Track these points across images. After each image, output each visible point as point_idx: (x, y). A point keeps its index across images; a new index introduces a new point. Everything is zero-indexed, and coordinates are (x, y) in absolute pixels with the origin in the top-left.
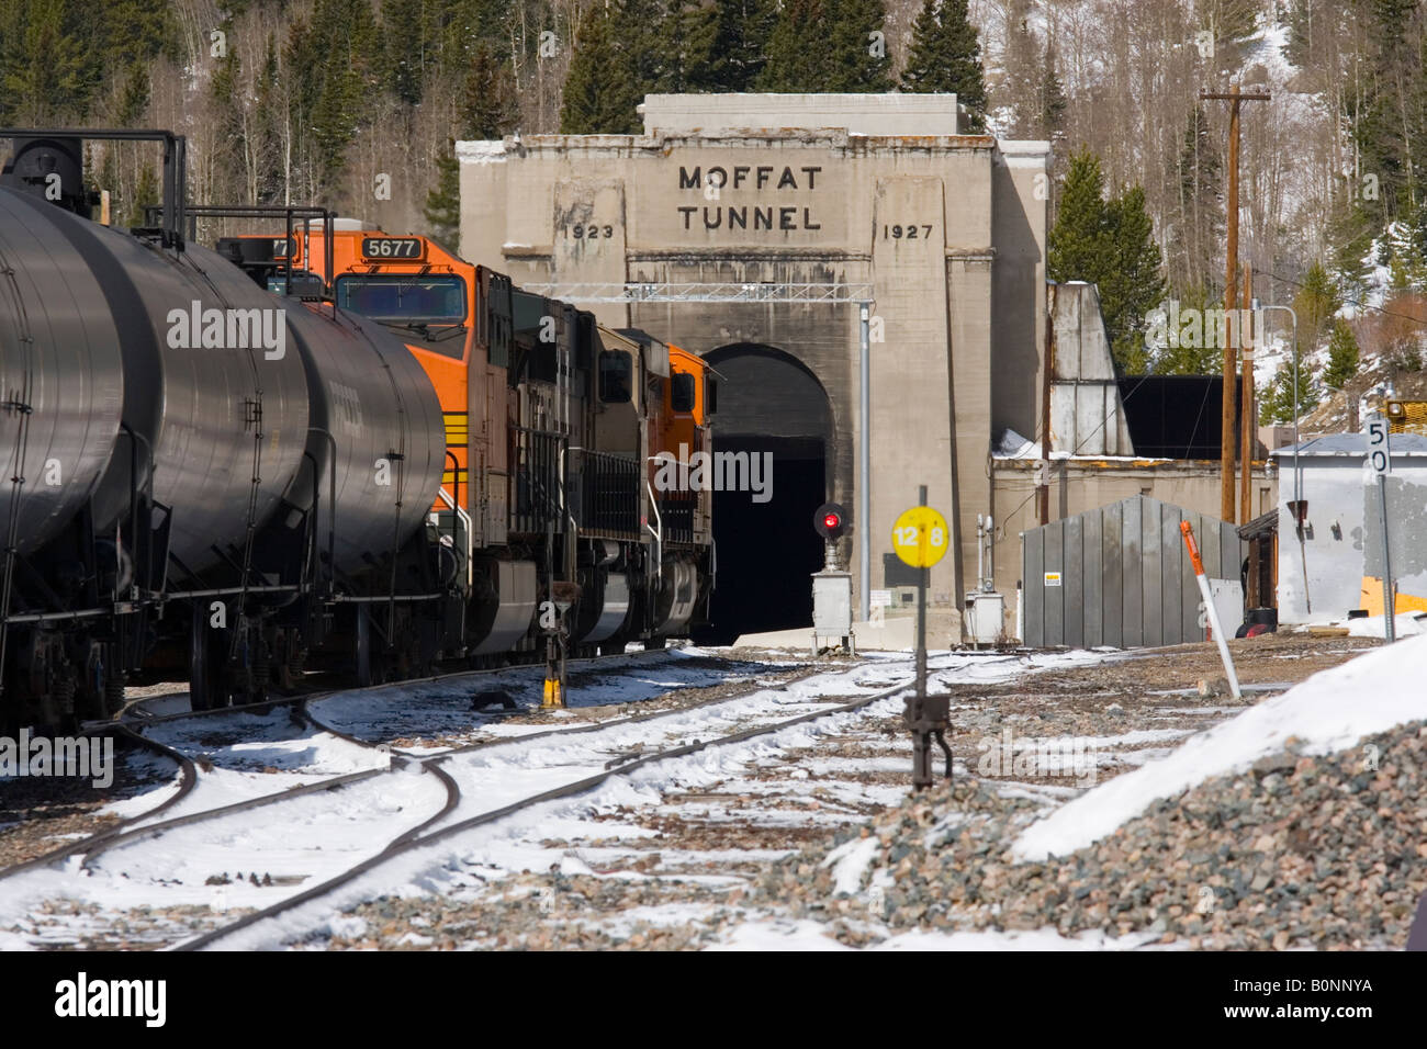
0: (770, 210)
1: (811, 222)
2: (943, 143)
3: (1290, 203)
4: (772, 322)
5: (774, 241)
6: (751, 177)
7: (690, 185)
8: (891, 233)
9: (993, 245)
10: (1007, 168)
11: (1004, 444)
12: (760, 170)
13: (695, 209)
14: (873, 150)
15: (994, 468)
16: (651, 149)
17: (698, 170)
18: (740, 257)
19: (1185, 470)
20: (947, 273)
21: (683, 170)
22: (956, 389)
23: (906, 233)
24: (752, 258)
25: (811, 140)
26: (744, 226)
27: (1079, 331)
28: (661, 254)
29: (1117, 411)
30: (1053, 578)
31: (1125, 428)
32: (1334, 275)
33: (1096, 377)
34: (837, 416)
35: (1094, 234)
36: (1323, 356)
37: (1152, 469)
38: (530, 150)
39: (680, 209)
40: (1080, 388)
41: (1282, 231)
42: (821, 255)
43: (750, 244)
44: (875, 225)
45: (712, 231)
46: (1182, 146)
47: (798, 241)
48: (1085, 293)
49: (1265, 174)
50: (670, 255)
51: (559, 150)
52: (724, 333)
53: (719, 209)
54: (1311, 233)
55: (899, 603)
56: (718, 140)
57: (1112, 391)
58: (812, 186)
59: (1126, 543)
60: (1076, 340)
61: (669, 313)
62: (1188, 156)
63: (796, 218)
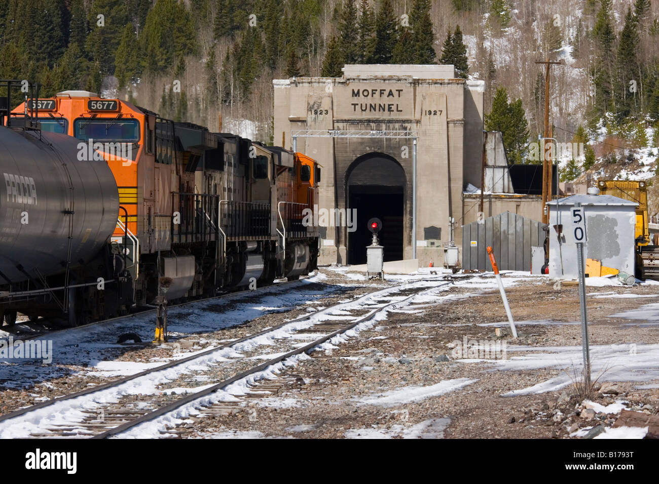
0: (384, 105)
1: (399, 109)
2: (446, 81)
3: (572, 105)
4: (385, 145)
5: (386, 116)
6: (378, 93)
7: (356, 96)
8: (427, 113)
9: (464, 117)
10: (469, 90)
11: (468, 189)
12: (381, 90)
13: (358, 104)
14: (421, 84)
15: (464, 198)
16: (342, 83)
17: (359, 91)
18: (373, 121)
19: (532, 198)
20: (448, 127)
21: (353, 90)
22: (451, 169)
23: (433, 113)
24: (378, 122)
25: (399, 80)
26: (375, 111)
27: (495, 149)
28: (345, 120)
29: (508, 178)
30: (474, 243)
31: (511, 183)
32: (587, 130)
33: (500, 165)
34: (408, 178)
35: (504, 115)
36: (582, 158)
37: (520, 198)
38: (299, 83)
39: (352, 104)
40: (495, 169)
41: (569, 115)
42: (402, 121)
43: (377, 117)
44: (422, 110)
45: (364, 112)
46: (535, 85)
47: (394, 116)
48: (497, 135)
49: (563, 96)
50: (349, 120)
51: (309, 83)
52: (368, 149)
53: (366, 105)
54: (579, 115)
55: (429, 245)
56: (366, 80)
57: (506, 170)
58: (399, 96)
59: (502, 230)
60: (493, 152)
61: (348, 141)
62: (537, 89)
63: (394, 108)
